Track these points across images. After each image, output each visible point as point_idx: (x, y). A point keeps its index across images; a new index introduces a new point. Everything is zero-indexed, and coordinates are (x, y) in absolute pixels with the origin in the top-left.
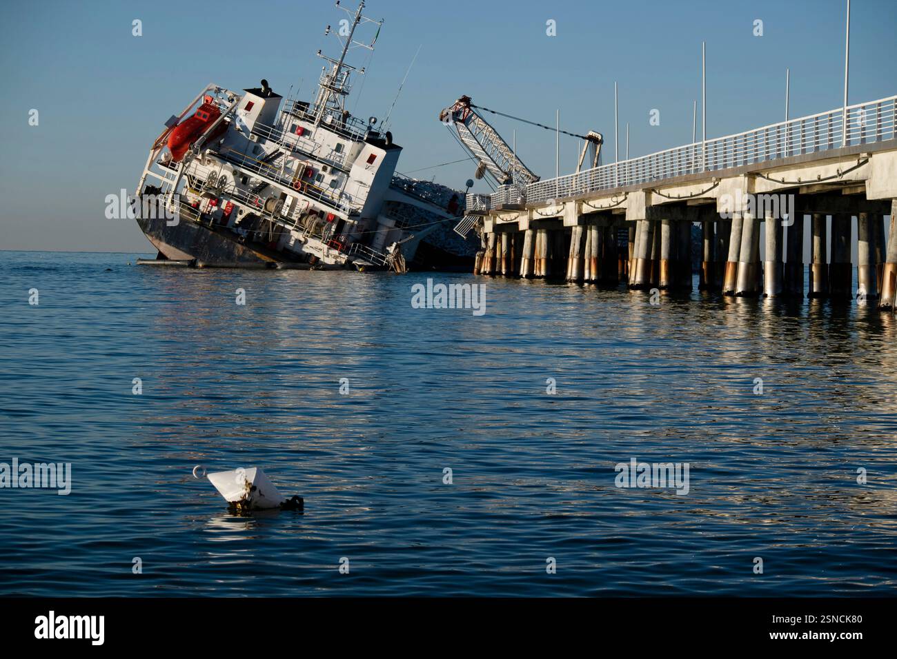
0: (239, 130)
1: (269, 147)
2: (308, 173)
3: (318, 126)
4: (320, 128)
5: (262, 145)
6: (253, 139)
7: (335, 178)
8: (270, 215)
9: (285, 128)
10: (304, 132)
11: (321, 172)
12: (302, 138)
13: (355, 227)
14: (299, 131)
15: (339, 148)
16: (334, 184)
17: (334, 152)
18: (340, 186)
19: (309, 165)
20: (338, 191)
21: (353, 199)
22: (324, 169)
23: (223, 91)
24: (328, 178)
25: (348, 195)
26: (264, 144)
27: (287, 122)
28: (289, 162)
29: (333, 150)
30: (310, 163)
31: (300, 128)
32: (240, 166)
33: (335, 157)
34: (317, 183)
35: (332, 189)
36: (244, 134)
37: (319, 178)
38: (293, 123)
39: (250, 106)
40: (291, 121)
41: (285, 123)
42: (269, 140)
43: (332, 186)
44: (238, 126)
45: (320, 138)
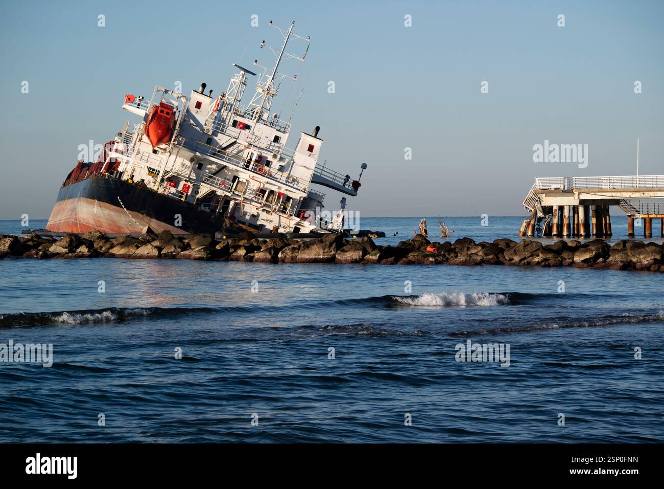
0: (192, 125)
1: (221, 139)
2: (260, 160)
3: (258, 121)
4: (259, 123)
5: (215, 137)
7: (283, 164)
9: (227, 124)
10: (245, 127)
12: (244, 132)
14: (241, 126)
15: (277, 139)
16: (282, 169)
17: (273, 144)
18: (287, 170)
19: (260, 154)
20: (286, 174)
21: (299, 180)
22: (274, 157)
24: (276, 164)
25: (294, 178)
26: (216, 136)
27: (228, 118)
28: (241, 151)
29: (271, 141)
30: (259, 152)
31: (241, 123)
34: (266, 168)
35: (280, 173)
36: (198, 128)
37: (268, 163)
38: (235, 119)
39: (199, 105)
40: (232, 117)
41: (226, 119)
42: (220, 133)
43: (279, 170)
44: (192, 122)
45: (259, 131)
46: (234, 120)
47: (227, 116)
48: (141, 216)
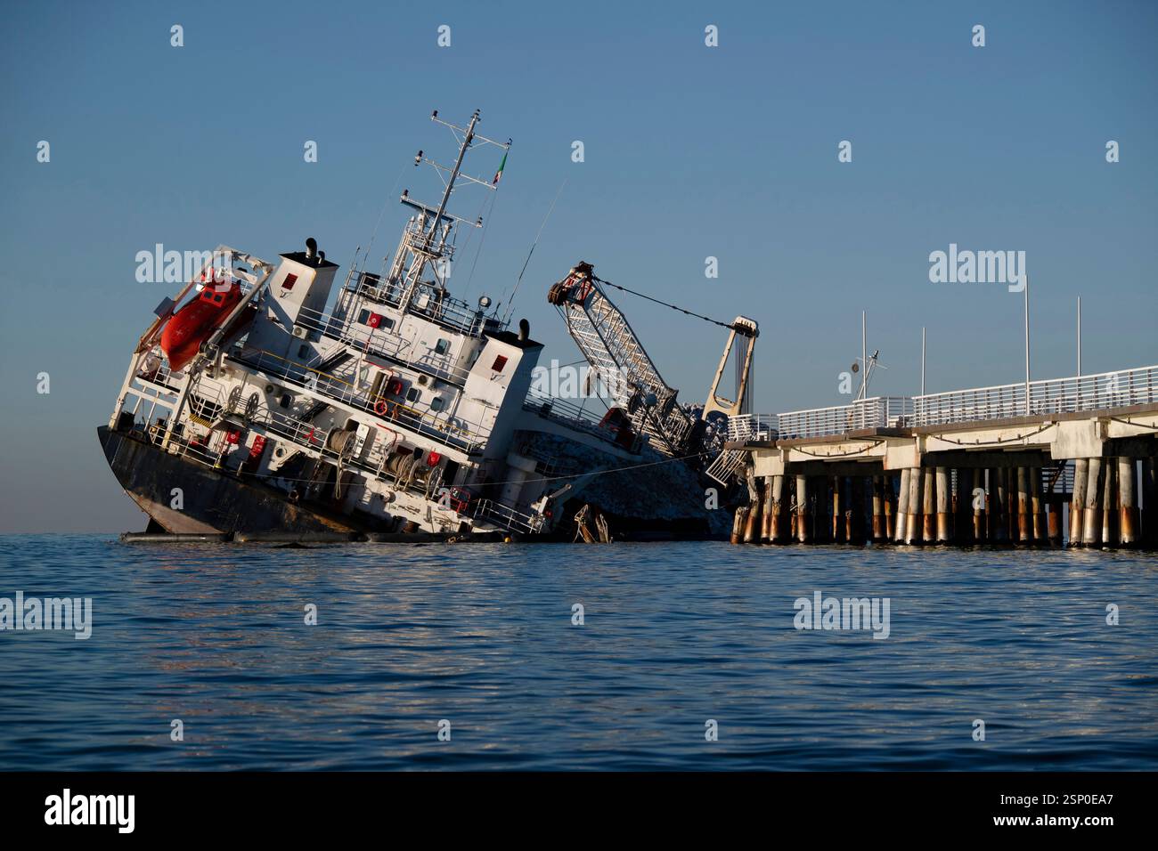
0: (274, 319)
1: (326, 348)
2: (395, 389)
3: (405, 313)
4: (409, 316)
5: (313, 344)
6: (300, 333)
7: (439, 394)
8: (336, 457)
9: (349, 316)
10: (383, 322)
11: (416, 386)
12: (377, 332)
13: (475, 474)
14: (374, 320)
15: (441, 349)
16: (438, 405)
17: (434, 353)
18: (448, 408)
19: (396, 375)
20: (444, 416)
21: (470, 427)
22: (422, 381)
23: (243, 258)
24: (428, 395)
25: (462, 422)
26: (317, 341)
27: (352, 305)
28: (361, 369)
29: (431, 350)
30: (396, 371)
31: (374, 315)
32: (282, 379)
33: (436, 362)
34: (408, 404)
35: (434, 413)
36: (282, 326)
37: (414, 395)
38: (363, 307)
39: (290, 282)
40: (359, 305)
41: (348, 308)
42: (326, 335)
43: (433, 407)
44: (272, 314)
45: (409, 330)
46: (363, 310)
47: (350, 302)
48: (135, 497)
